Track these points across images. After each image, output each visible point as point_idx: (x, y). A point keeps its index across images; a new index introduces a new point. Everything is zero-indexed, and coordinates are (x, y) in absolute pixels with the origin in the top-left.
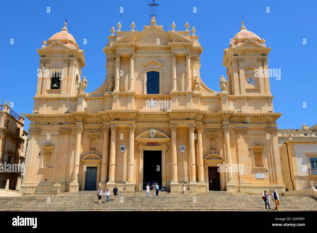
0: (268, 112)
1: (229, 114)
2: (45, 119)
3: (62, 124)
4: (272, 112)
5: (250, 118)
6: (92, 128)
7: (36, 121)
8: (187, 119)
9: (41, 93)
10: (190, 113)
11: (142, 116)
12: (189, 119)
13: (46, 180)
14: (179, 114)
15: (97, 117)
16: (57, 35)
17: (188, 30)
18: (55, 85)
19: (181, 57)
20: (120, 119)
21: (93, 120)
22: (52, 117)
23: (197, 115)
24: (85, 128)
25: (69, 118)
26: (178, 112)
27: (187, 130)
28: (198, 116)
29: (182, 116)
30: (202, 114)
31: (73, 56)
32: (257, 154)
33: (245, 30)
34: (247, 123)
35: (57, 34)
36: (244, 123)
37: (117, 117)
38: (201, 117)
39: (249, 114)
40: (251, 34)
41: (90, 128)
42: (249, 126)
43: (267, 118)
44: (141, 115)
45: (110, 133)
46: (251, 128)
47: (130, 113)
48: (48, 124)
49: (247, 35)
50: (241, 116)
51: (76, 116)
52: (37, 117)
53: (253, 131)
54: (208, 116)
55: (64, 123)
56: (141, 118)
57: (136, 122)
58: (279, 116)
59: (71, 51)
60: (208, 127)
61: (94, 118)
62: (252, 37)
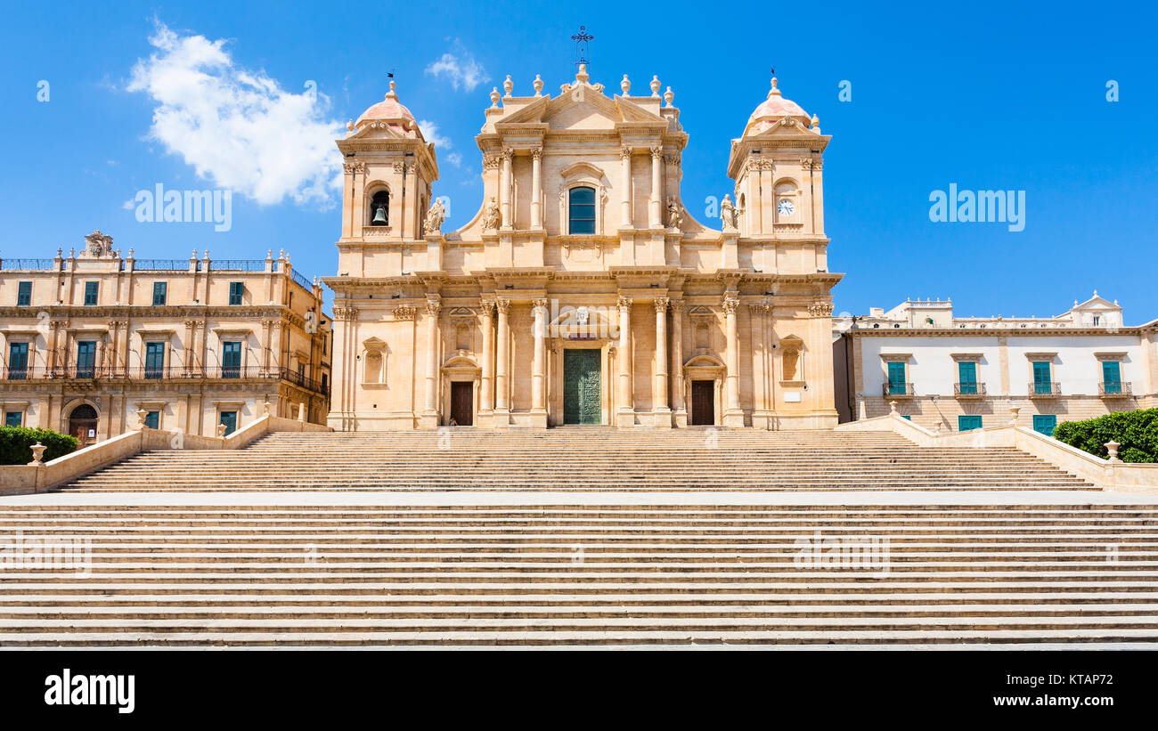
0: (816, 272)
1: (738, 276)
2: (364, 287)
3: (398, 297)
4: (824, 271)
5: (779, 284)
6: (459, 306)
7: (346, 293)
8: (652, 286)
9: (352, 235)
10: (658, 273)
11: (559, 281)
12: (657, 286)
13: (375, 406)
14: (636, 276)
15: (468, 283)
16: (376, 109)
17: (655, 95)
18: (378, 218)
19: (642, 155)
20: (515, 286)
21: (459, 289)
22: (377, 284)
23: (674, 279)
24: (446, 306)
25: (411, 286)
26: (635, 270)
27: (652, 307)
28: (676, 281)
29: (644, 280)
30: (683, 276)
31: (412, 155)
32: (789, 356)
33: (779, 99)
34: (772, 294)
35: (377, 105)
36: (767, 294)
37: (509, 284)
38: (682, 281)
39: (778, 276)
40: (790, 105)
41: (454, 306)
42: (777, 301)
43: (814, 283)
44: (557, 278)
45: (495, 317)
46: (780, 304)
47: (535, 274)
48: (371, 297)
49: (783, 109)
50: (761, 280)
51: (425, 281)
52: (349, 283)
53: (784, 309)
54: (695, 280)
55: (402, 295)
56: (558, 286)
57: (548, 293)
58: (838, 281)
59: (407, 144)
60: (694, 304)
61: (462, 285)
62: (791, 112)
